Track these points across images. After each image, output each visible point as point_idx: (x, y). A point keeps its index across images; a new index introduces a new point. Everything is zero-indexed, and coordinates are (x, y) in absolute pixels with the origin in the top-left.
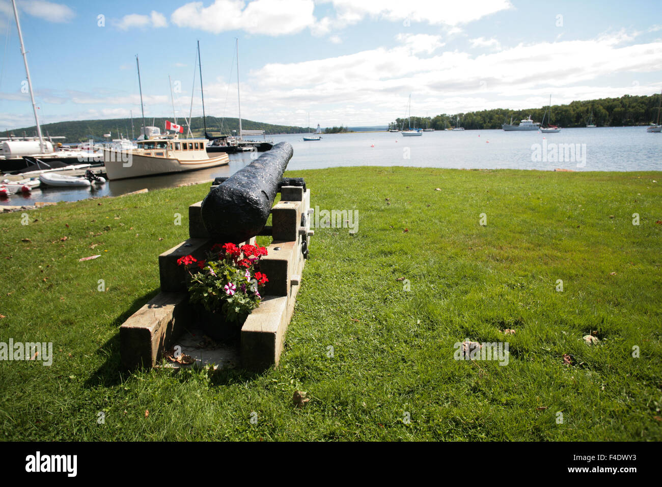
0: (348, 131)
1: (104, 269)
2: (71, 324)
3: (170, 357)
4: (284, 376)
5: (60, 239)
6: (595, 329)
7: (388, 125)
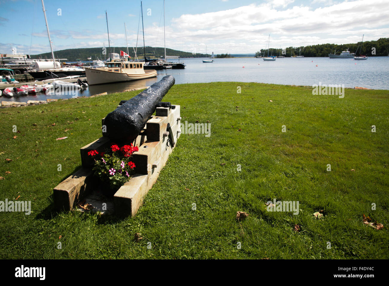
0: (231, 56)
1: (67, 146)
2: (41, 180)
3: (80, 205)
4: (136, 222)
5: (51, 124)
6: (323, 209)
7: (255, 53)
